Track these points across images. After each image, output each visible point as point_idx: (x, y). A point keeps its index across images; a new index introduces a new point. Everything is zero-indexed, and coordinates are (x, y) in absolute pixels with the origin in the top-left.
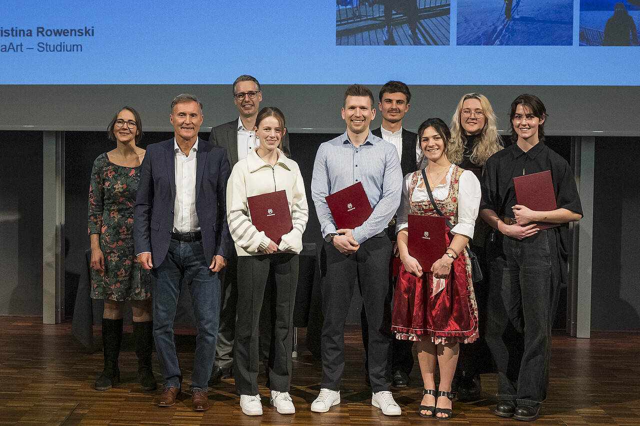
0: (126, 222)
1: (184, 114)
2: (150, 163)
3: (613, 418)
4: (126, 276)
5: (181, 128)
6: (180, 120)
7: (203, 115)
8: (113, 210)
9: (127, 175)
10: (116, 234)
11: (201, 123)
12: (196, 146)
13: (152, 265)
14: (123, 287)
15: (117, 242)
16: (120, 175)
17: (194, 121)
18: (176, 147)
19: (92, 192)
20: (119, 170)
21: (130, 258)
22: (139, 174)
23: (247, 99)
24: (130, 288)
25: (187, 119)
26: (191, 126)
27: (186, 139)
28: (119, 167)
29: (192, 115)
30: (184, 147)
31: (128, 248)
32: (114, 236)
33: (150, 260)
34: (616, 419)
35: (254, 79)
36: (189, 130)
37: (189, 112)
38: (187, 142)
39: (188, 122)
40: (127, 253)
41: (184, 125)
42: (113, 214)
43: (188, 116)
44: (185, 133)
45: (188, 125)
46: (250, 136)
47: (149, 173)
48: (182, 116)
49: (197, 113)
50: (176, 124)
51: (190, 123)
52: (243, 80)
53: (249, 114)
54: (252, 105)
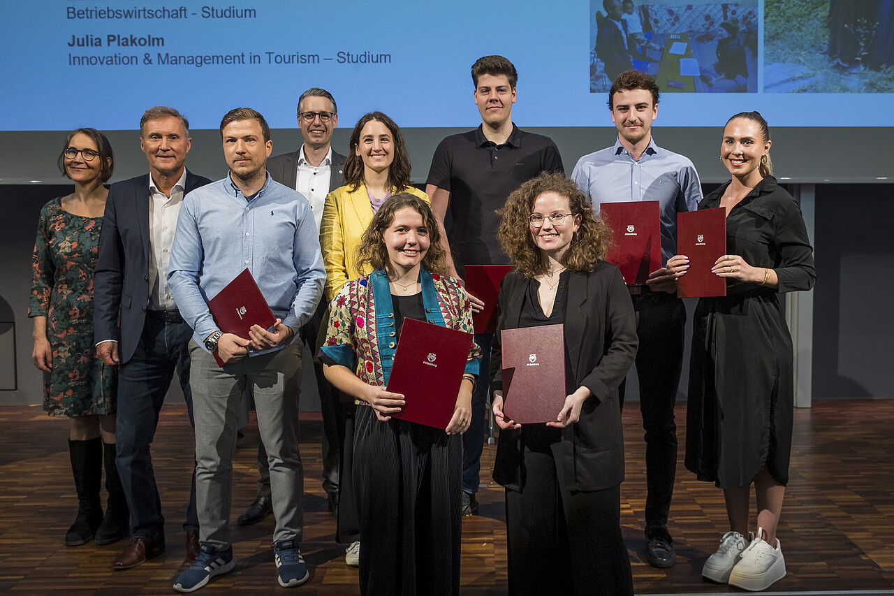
0: (79, 299)
1: (158, 136)
2: (113, 210)
3: (875, 506)
4: (82, 380)
5: (157, 156)
6: (153, 144)
7: (190, 138)
8: (61, 282)
9: (83, 228)
10: (65, 317)
11: (188, 149)
13: (117, 360)
14: (77, 396)
15: (67, 329)
16: (71, 228)
17: (175, 145)
18: (152, 184)
19: (36, 254)
20: (72, 221)
21: (86, 353)
22: (99, 228)
23: (317, 121)
24: (90, 396)
25: (163, 143)
26: (171, 153)
27: (164, 173)
28: (72, 216)
29: (172, 137)
30: (164, 185)
31: (83, 338)
32: (63, 320)
33: (115, 352)
34: (880, 508)
35: (329, 95)
36: (168, 159)
37: (165, 132)
39: (164, 146)
40: (82, 345)
41: (160, 152)
42: (61, 288)
43: (164, 138)
44: (162, 164)
45: (165, 151)
46: (315, 174)
47: (113, 224)
48: (155, 138)
49: (178, 134)
50: (148, 151)
51: (169, 148)
52: (314, 94)
53: (318, 144)
54: (324, 131)
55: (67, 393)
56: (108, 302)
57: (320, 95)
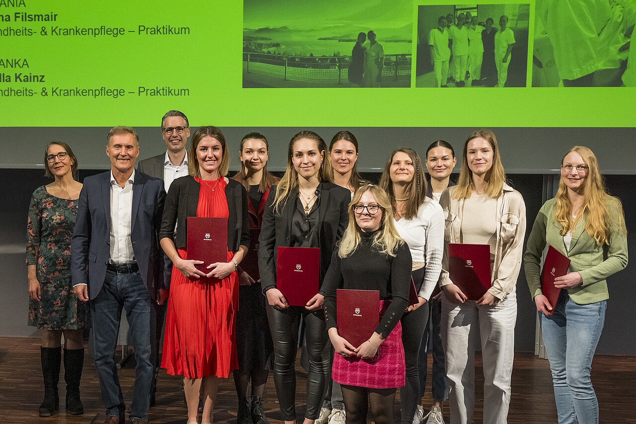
0: (63, 253)
1: (119, 146)
2: (86, 195)
4: (62, 306)
5: (118, 159)
6: (115, 152)
7: (139, 147)
8: (50, 242)
9: (66, 207)
10: (53, 265)
11: (138, 154)
12: (132, 178)
13: (87, 297)
14: (58, 316)
15: (54, 273)
16: (58, 207)
17: (130, 152)
18: (112, 179)
19: (30, 223)
20: (58, 202)
21: (66, 288)
22: (77, 207)
23: (175, 134)
24: (66, 317)
25: (123, 151)
26: (127, 157)
27: (122, 171)
28: (58, 199)
29: (128, 147)
30: (120, 179)
31: (64, 279)
33: (86, 292)
35: (182, 115)
36: (125, 161)
37: (125, 144)
38: (122, 174)
39: (123, 153)
40: (64, 283)
41: (120, 157)
42: (50, 245)
43: (124, 148)
44: (121, 164)
45: (123, 156)
46: (177, 171)
47: (85, 205)
48: (117, 147)
49: (133, 145)
50: (112, 155)
51: (127, 154)
52: (171, 115)
53: (177, 150)
54: (180, 140)
55: (52, 314)
56: (81, 258)
57: (176, 115)
